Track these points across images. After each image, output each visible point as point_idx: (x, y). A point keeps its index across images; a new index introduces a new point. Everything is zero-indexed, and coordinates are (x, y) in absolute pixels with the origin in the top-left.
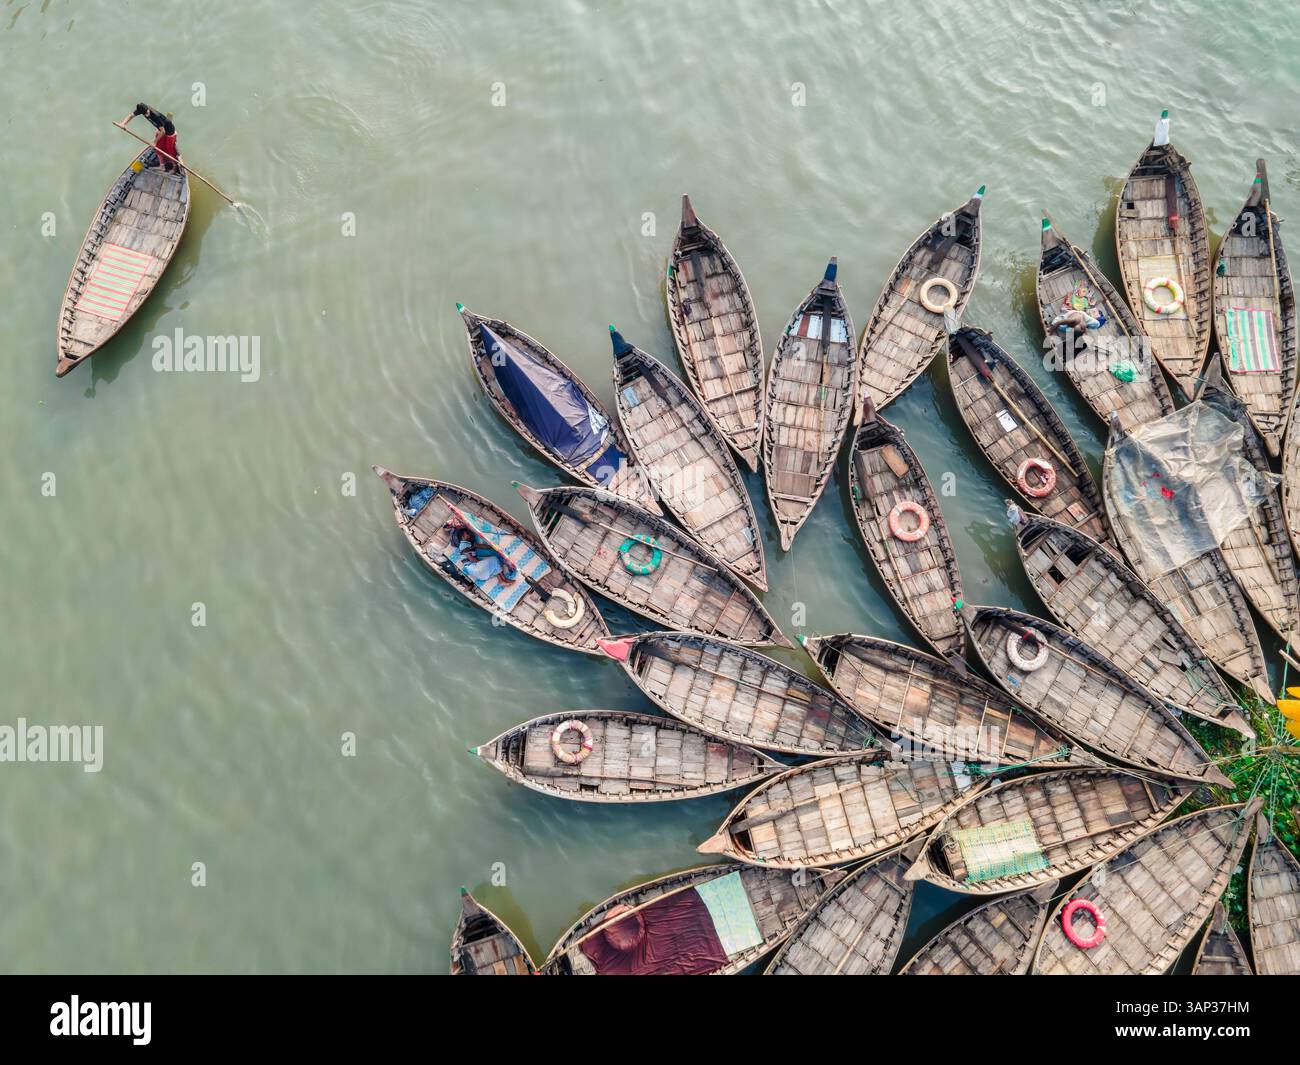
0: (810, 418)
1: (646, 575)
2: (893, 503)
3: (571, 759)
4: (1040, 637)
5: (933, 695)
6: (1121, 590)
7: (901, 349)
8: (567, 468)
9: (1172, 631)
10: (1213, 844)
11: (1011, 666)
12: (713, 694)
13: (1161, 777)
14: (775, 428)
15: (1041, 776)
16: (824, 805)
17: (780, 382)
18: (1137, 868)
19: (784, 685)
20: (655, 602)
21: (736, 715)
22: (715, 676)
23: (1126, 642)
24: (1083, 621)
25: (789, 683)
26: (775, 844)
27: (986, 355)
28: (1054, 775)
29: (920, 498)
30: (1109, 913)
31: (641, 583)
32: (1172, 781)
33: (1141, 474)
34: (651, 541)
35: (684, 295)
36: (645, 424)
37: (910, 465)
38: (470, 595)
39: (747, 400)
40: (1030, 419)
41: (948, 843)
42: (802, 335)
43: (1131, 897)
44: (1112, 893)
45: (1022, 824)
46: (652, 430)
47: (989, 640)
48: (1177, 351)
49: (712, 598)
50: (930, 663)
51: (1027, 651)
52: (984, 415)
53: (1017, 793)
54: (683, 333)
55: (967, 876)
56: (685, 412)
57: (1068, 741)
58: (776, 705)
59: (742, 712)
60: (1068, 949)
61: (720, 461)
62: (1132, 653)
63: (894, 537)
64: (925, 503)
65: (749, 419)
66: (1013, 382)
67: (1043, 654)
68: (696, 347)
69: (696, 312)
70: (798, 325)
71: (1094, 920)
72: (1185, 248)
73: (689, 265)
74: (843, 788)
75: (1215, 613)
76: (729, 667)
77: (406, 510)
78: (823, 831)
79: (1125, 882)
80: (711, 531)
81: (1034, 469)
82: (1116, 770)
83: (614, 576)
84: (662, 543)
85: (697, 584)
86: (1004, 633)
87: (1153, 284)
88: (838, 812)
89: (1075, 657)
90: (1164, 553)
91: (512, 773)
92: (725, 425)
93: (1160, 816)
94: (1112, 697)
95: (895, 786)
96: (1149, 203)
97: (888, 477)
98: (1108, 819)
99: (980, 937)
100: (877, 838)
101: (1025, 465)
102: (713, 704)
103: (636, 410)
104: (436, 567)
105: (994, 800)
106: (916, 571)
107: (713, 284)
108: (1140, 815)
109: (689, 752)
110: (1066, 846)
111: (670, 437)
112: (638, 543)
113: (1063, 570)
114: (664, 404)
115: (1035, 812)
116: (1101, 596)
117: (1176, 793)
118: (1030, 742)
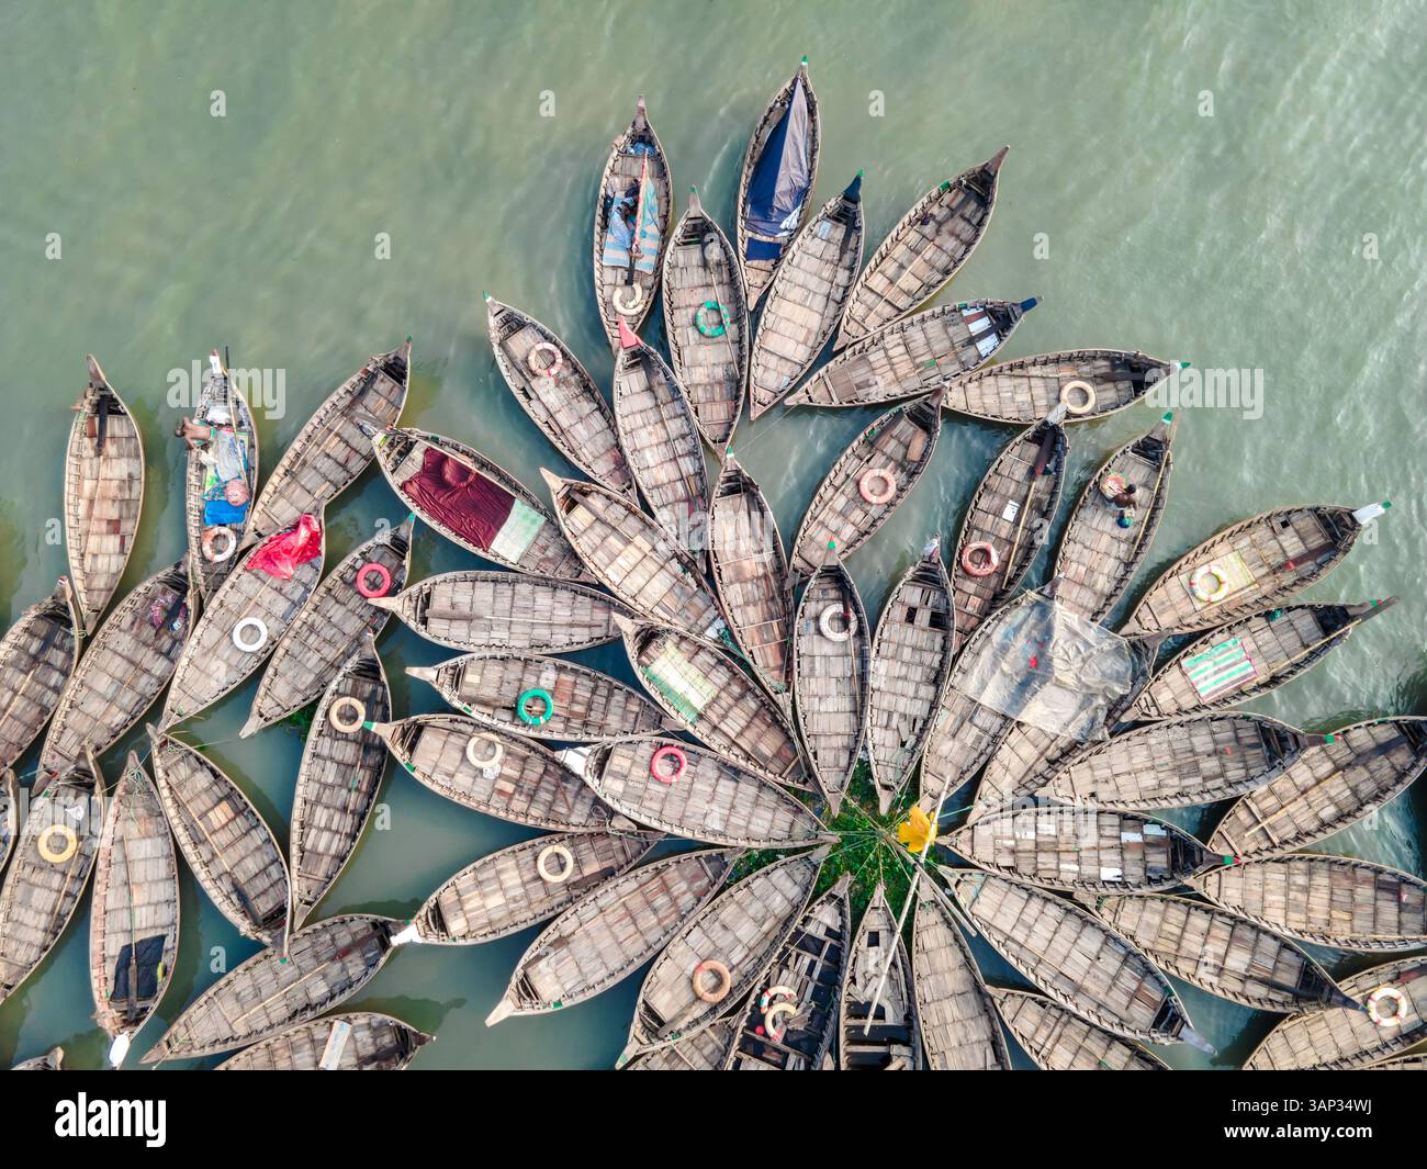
0: (904, 368)
1: (701, 333)
2: (884, 466)
3: (533, 366)
4: (853, 626)
5: (758, 578)
6: (933, 669)
7: (1013, 399)
8: (740, 223)
9: (926, 722)
10: (787, 827)
11: (817, 618)
12: (650, 428)
13: (809, 767)
14: (880, 346)
15: (751, 684)
16: (631, 548)
17: (919, 327)
18: (733, 784)
19: (692, 472)
20: (686, 353)
21: (648, 454)
22: (662, 421)
23: (894, 694)
24: (890, 654)
25: (696, 474)
26: (582, 528)
27: (1053, 463)
28: (758, 692)
29: (901, 484)
30: (689, 780)
31: (692, 334)
32: (811, 775)
33: (1035, 633)
34: (727, 320)
35: (935, 210)
36: (813, 255)
37: (921, 461)
38: (597, 229)
39: (888, 311)
40: (1024, 528)
41: (660, 641)
42: (969, 320)
43: (710, 790)
44: (704, 775)
45: (709, 690)
46: (811, 264)
47: (824, 591)
48: (1162, 612)
49: (717, 389)
50: (780, 562)
51: (836, 624)
52: (1003, 492)
53: (728, 675)
54: (905, 231)
55: (647, 667)
56: (842, 277)
57: (789, 686)
58: (675, 475)
59: (651, 457)
60: (645, 763)
61: (825, 327)
62: (889, 703)
63: (858, 484)
64: (901, 489)
65: (872, 322)
66: (1046, 498)
67: (843, 636)
68: (901, 248)
69: (929, 229)
70: (974, 311)
71: (676, 771)
72: (1267, 588)
73: (961, 196)
74: (651, 554)
75: (963, 747)
76: (675, 426)
77: (629, 146)
78: (613, 558)
79: (717, 780)
80: (769, 356)
81: (985, 553)
82: (793, 733)
83: (684, 312)
84: (732, 330)
85: (719, 373)
86: (838, 600)
87: (1215, 570)
88: (633, 561)
89: (857, 663)
90: (983, 686)
91: (495, 335)
92: (854, 308)
93: (780, 780)
94: (846, 704)
95: (677, 590)
96: (1296, 539)
97: (901, 451)
98: (754, 747)
99: (613, 703)
100: (633, 597)
101: (983, 544)
102: (643, 433)
103: (817, 241)
104: (602, 192)
105: (713, 661)
106: (843, 514)
107: (961, 225)
108: (771, 766)
109: (600, 440)
110: (715, 728)
111: (816, 279)
112: (718, 311)
113: (918, 617)
114: (837, 257)
115: (723, 695)
116: (917, 657)
117: (805, 782)
118: (772, 664)
